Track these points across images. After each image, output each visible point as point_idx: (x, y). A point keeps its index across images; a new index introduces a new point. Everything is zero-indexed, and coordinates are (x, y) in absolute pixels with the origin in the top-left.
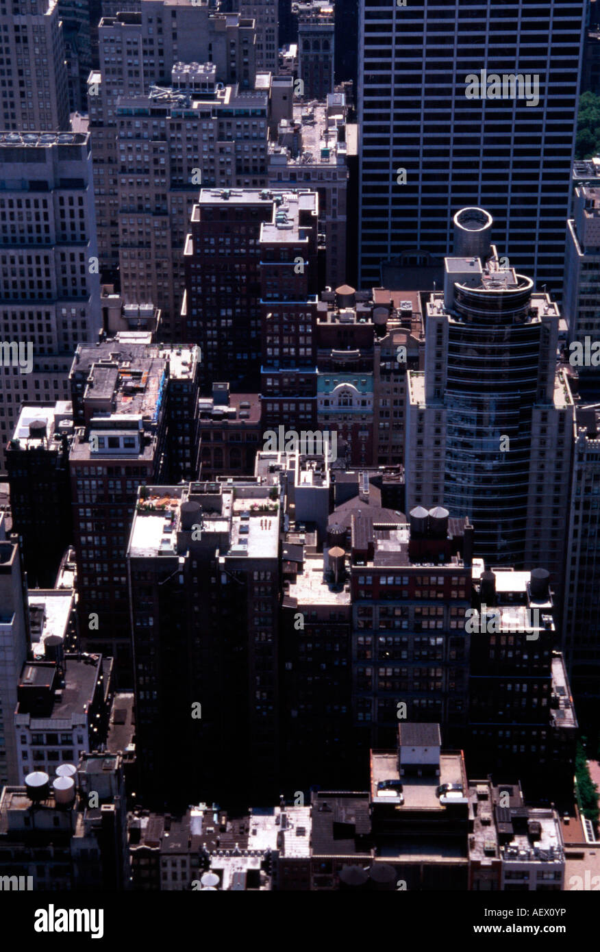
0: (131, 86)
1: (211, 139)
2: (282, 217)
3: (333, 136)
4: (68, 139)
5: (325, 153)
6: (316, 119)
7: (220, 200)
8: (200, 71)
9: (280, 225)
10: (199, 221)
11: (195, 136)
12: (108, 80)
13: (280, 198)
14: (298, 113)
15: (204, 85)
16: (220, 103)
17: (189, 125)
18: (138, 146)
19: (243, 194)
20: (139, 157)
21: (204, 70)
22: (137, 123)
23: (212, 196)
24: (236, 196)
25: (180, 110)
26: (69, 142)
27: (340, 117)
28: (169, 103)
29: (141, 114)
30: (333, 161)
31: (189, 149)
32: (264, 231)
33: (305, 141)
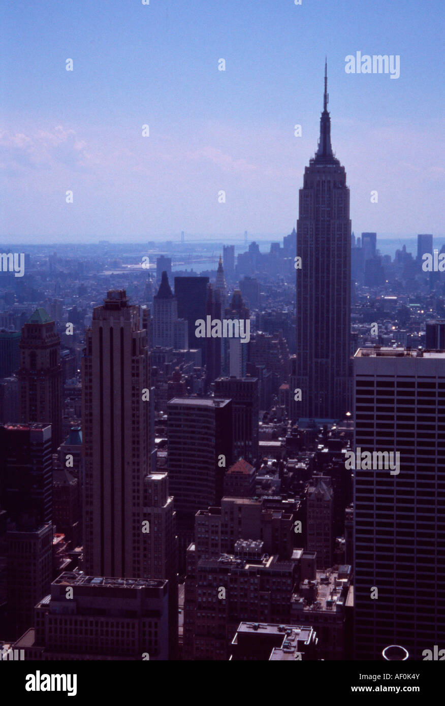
0: (213, 553)
1: (256, 590)
2: (287, 644)
3: (339, 593)
4: (153, 584)
5: (330, 604)
6: (330, 581)
7: (252, 631)
8: (253, 545)
9: (285, 650)
10: (237, 644)
11: (246, 587)
12: (200, 549)
13: (289, 631)
14: (319, 576)
15: (254, 554)
16: (263, 566)
17: (242, 580)
18: (209, 592)
19: (268, 627)
20: (210, 599)
21: (255, 544)
22: (210, 577)
23: (247, 627)
24: (263, 628)
25: (237, 569)
26: (153, 586)
27: (345, 580)
28: (231, 564)
29: (213, 571)
30: (335, 609)
31: (241, 595)
32: (274, 653)
33: (320, 595)
